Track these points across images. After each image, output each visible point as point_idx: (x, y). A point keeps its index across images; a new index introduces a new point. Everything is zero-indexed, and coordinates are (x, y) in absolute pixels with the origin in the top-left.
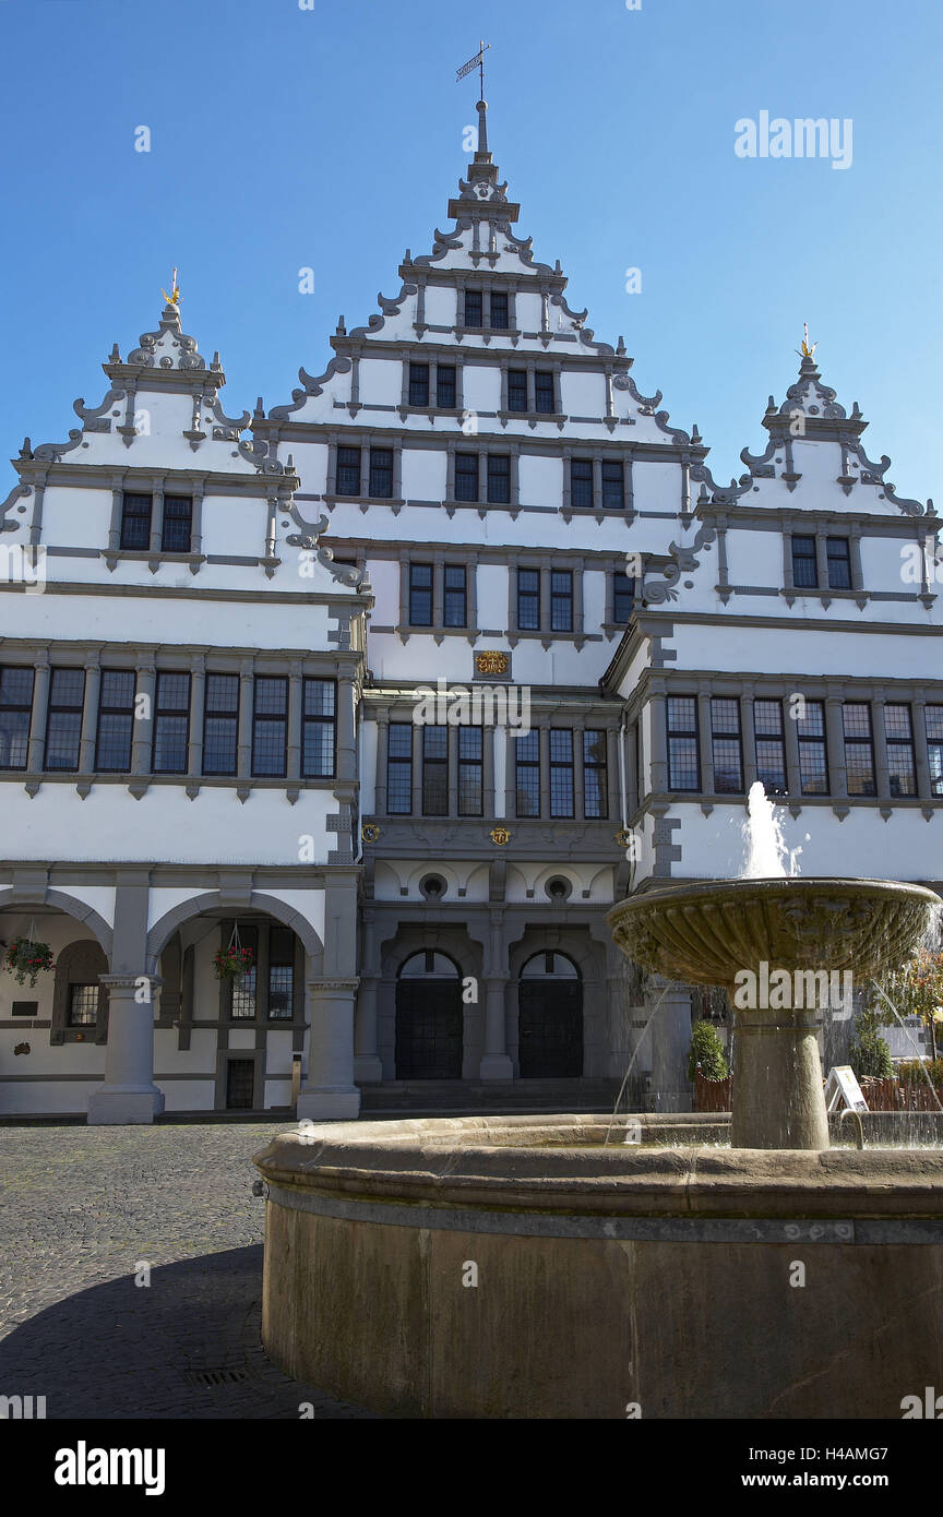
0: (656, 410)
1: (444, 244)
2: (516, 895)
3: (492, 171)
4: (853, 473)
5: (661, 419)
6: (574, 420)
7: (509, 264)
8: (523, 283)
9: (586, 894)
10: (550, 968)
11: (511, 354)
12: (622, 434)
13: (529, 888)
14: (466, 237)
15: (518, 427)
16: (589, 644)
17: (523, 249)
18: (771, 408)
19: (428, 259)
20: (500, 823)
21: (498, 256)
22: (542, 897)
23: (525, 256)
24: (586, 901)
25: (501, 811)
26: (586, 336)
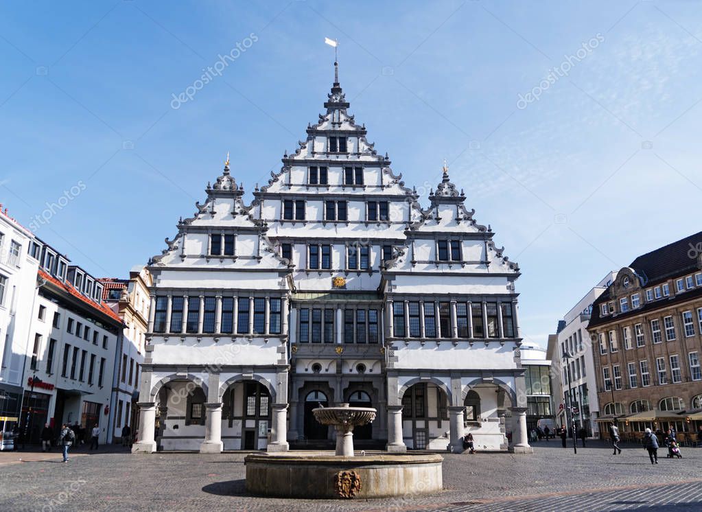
0: (400, 181)
1: (322, 119)
2: (346, 371)
3: (340, 90)
4: (461, 216)
5: (401, 184)
6: (369, 187)
7: (346, 127)
8: (350, 133)
9: (371, 370)
10: (360, 397)
11: (346, 162)
12: (386, 192)
13: (351, 368)
14: (329, 117)
15: (349, 191)
16: (374, 274)
17: (351, 120)
18: (431, 194)
19: (316, 126)
20: (339, 345)
21: (341, 123)
22: (355, 372)
23: (352, 123)
24: (371, 373)
25: (340, 341)
26: (374, 153)
